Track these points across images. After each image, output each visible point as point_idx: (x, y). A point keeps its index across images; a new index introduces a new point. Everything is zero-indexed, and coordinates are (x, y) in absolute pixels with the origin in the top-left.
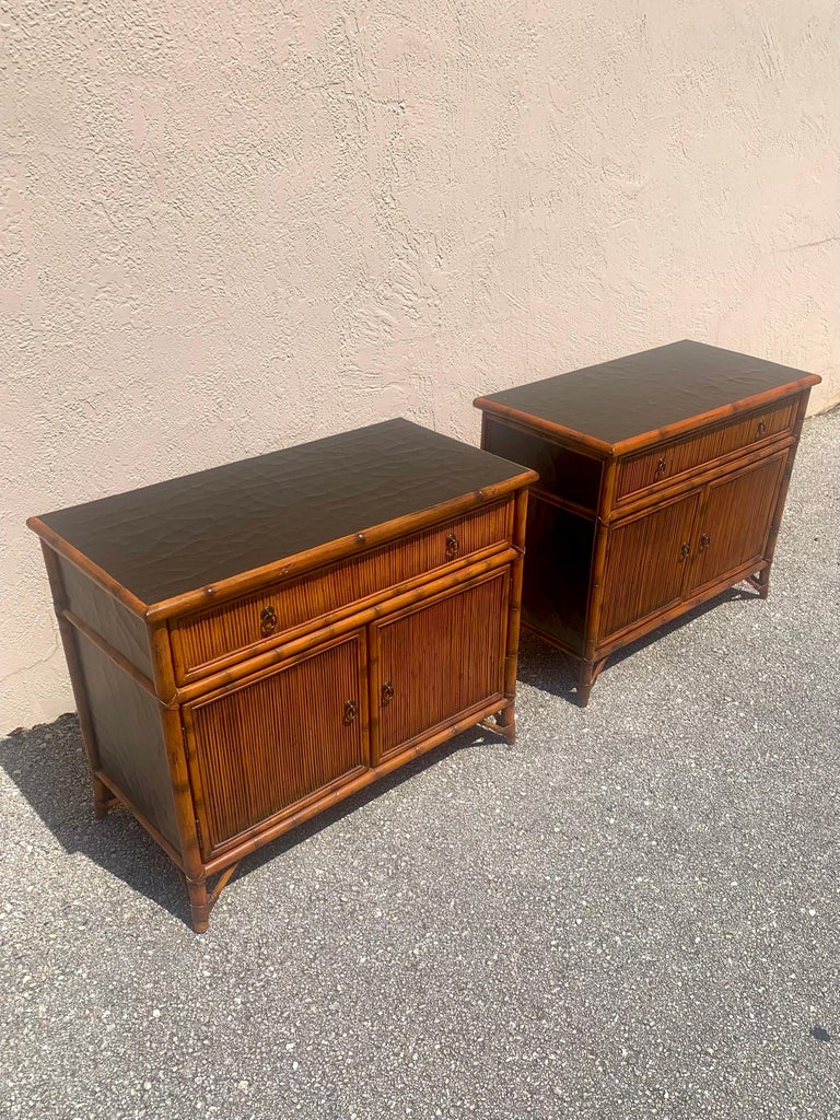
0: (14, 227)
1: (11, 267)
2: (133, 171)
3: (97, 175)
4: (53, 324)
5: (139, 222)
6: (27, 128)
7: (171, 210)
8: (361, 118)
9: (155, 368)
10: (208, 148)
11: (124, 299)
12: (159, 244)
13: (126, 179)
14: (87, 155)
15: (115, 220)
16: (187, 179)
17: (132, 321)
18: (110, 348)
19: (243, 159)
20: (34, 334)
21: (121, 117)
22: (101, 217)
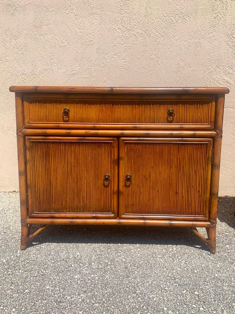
0: (93, 33)
1: (90, 44)
2: (132, 20)
3: (121, 20)
4: (98, 63)
5: (131, 35)
6: (103, 7)
7: (143, 32)
8: (225, 6)
9: (128, 83)
10: (160, 14)
11: (122, 59)
12: (137, 43)
13: (130, 22)
14: (119, 15)
15: (124, 34)
16: (150, 23)
17: (124, 66)
18: (115, 73)
19: (172, 18)
20: (92, 65)
21: (132, 4)
22: (119, 33)
